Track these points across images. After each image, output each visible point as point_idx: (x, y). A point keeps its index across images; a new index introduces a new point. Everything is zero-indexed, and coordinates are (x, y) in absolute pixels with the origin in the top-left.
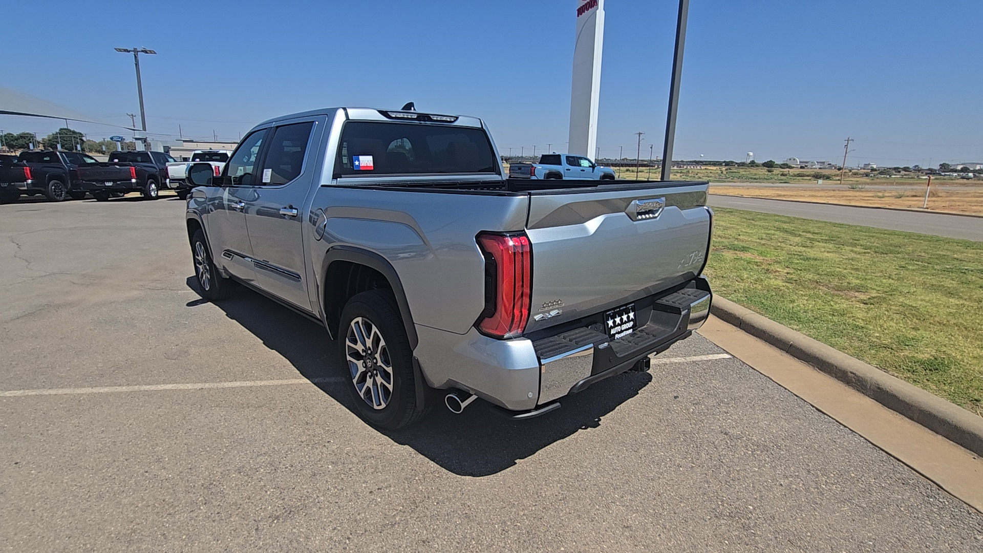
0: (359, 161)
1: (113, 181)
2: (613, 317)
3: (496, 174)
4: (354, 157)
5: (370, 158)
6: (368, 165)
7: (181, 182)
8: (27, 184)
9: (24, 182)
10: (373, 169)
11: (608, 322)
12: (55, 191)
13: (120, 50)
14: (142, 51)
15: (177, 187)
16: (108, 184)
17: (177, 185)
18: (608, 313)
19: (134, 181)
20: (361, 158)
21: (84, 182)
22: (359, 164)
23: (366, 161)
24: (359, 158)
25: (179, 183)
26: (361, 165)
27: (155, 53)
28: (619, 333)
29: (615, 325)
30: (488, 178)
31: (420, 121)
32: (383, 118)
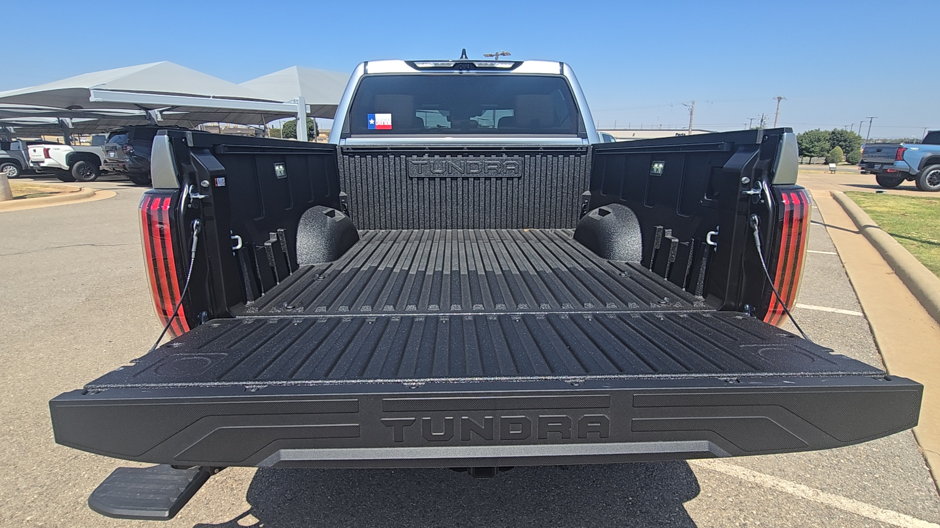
0: (374, 119)
3: (578, 137)
4: (368, 115)
5: (389, 116)
6: (386, 124)
10: (391, 128)
14: (501, 54)
20: (377, 116)
22: (374, 123)
23: (383, 119)
24: (374, 116)
26: (376, 124)
27: (510, 55)
30: (568, 142)
31: (461, 70)
32: (411, 70)
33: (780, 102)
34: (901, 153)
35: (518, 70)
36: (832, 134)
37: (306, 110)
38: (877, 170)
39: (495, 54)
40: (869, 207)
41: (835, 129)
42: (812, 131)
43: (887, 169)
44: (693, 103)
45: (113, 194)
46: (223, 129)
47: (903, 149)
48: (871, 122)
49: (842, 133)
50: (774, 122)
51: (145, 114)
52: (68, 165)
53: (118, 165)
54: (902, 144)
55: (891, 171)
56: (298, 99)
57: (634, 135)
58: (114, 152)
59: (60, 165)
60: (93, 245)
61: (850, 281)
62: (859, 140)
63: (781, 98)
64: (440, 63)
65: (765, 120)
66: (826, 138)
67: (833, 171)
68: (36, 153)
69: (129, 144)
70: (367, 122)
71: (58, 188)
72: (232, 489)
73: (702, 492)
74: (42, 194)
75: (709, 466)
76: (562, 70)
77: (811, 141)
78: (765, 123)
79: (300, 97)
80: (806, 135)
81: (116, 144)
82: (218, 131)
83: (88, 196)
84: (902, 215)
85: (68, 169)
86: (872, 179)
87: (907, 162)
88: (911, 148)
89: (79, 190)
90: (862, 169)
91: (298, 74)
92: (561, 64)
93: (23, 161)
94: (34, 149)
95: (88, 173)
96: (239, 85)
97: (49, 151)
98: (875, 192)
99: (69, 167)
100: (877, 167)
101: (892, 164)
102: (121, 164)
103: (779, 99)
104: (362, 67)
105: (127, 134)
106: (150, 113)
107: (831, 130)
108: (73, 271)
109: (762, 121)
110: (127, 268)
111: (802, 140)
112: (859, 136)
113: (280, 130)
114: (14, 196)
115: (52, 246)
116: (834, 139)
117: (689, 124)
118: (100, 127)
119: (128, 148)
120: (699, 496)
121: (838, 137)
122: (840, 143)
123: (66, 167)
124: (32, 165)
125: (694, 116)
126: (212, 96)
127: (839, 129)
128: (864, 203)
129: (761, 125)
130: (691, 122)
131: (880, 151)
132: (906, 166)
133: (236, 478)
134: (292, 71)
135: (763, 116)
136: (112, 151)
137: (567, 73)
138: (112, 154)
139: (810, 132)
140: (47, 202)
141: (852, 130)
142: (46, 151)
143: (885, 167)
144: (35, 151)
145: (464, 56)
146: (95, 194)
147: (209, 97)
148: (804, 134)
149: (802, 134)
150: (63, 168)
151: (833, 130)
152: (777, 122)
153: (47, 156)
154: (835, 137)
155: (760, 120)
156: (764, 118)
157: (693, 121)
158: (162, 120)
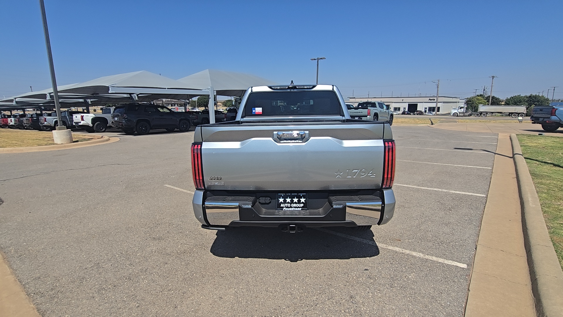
0: (255, 110)
4: (252, 108)
6: (260, 112)
10: (262, 113)
11: (280, 199)
13: (312, 60)
14: (320, 59)
18: (279, 194)
20: (256, 109)
22: (255, 111)
23: (259, 110)
27: (325, 59)
28: (287, 207)
29: (285, 203)
31: (290, 89)
32: (270, 90)
33: (493, 79)
34: (554, 112)
35: (314, 89)
36: (529, 97)
37: (214, 93)
38: (540, 121)
39: (317, 58)
40: (527, 143)
41: (531, 95)
42: (515, 96)
43: (546, 121)
44: (439, 81)
45: (118, 139)
46: (164, 101)
47: (555, 109)
48: (554, 90)
49: (535, 97)
50: (490, 91)
51: (129, 96)
52: (92, 124)
53: (119, 124)
54: (554, 107)
55: (549, 122)
56: (210, 88)
57: (403, 100)
58: (117, 117)
59: (88, 124)
60: (119, 164)
61: (490, 181)
62: (548, 101)
63: (494, 77)
64: (282, 87)
65: (486, 90)
66: (525, 100)
67: (520, 121)
68: (77, 118)
69: (125, 113)
70: (252, 111)
71: (91, 136)
72: (205, 249)
73: (380, 254)
74: (85, 140)
75: (386, 247)
76: (333, 89)
77: (515, 102)
78: (487, 91)
79: (211, 87)
80: (512, 98)
81: (118, 114)
82: (162, 102)
83: (107, 140)
84: (543, 147)
85: (92, 126)
86: (539, 127)
87: (558, 116)
88: (560, 109)
89: (101, 137)
90: (532, 121)
91: (210, 73)
92: (333, 86)
93: (67, 122)
94: (76, 116)
95: (102, 128)
96: (177, 80)
97: (84, 117)
98: (538, 135)
99: (92, 125)
100: (541, 119)
101: (549, 118)
102: (121, 124)
103: (493, 77)
104: (250, 89)
105: (124, 108)
106: (132, 96)
107: (528, 95)
108: (115, 176)
109: (484, 90)
110: (138, 175)
111: (509, 102)
112: (547, 98)
113: (196, 101)
114: (73, 141)
115: (101, 165)
116: (531, 100)
117: (436, 93)
118: (102, 103)
119: (124, 115)
120: (378, 255)
121: (533, 99)
122: (535, 103)
123: (91, 125)
124: (74, 124)
125: (439, 88)
126: (167, 88)
127: (534, 94)
128: (524, 141)
129: (484, 93)
130: (437, 92)
131: (542, 111)
132: (558, 119)
133: (206, 246)
134: (206, 72)
135: (485, 87)
136: (116, 117)
137: (335, 89)
138: (116, 119)
139: (515, 97)
140: (89, 143)
141: (543, 95)
142: (82, 117)
143: (545, 120)
144: (76, 117)
145: (292, 83)
146: (109, 139)
147: (165, 88)
148: (510, 98)
149: (509, 98)
150: (90, 126)
151: (530, 95)
152: (492, 91)
153: (83, 119)
154: (531, 99)
155: (483, 90)
156: (485, 88)
157: (439, 92)
158: (138, 99)
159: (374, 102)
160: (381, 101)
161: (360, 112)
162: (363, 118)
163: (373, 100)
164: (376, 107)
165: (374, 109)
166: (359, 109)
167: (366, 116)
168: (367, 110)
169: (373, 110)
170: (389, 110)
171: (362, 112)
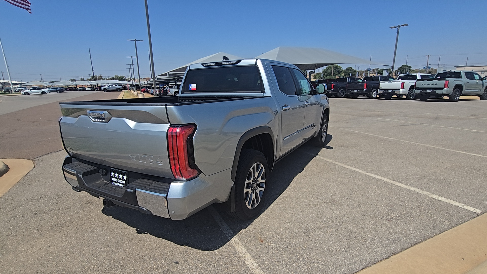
1: (358, 90)
2: (115, 173)
3: (261, 92)
5: (195, 85)
6: (194, 88)
7: (384, 91)
8: (331, 91)
9: (330, 90)
10: (196, 90)
11: (112, 173)
12: (341, 94)
13: (392, 28)
14: (402, 26)
15: (382, 93)
16: (356, 91)
17: (382, 92)
18: (111, 168)
19: (365, 90)
21: (348, 90)
23: (194, 86)
24: (191, 85)
25: (383, 91)
27: (408, 25)
28: (115, 182)
29: (114, 177)
31: (218, 66)
32: (202, 67)
70: (189, 87)
159: (460, 72)
160: (472, 70)
161: (434, 84)
162: (437, 90)
163: (458, 70)
164: (461, 77)
165: (455, 81)
166: (433, 81)
167: (442, 89)
168: (445, 81)
169: (453, 82)
170: (483, 81)
171: (437, 84)
